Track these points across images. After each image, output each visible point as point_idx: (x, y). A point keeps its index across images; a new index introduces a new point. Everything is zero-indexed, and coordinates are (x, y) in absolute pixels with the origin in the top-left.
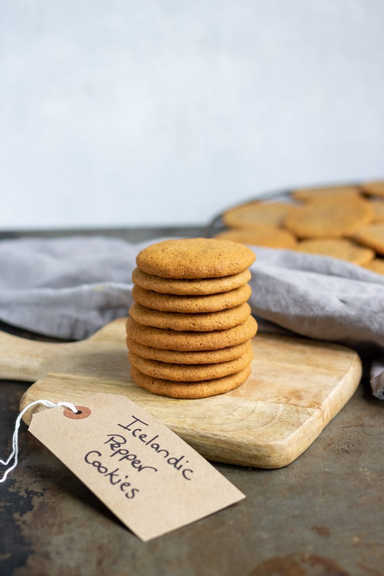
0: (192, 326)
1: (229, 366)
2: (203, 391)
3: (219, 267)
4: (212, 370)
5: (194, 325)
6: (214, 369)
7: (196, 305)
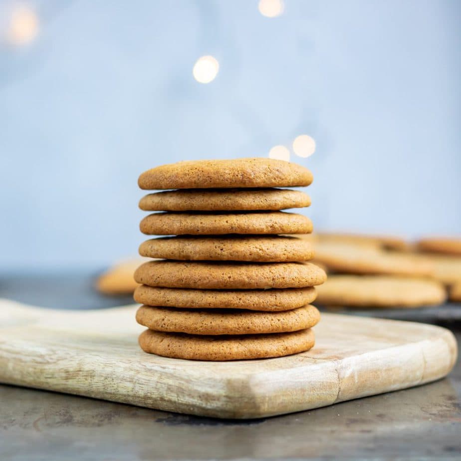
0: (219, 252)
1: (273, 318)
2: (231, 349)
3: (249, 171)
4: (246, 319)
5: (222, 250)
6: (249, 318)
7: (227, 222)
